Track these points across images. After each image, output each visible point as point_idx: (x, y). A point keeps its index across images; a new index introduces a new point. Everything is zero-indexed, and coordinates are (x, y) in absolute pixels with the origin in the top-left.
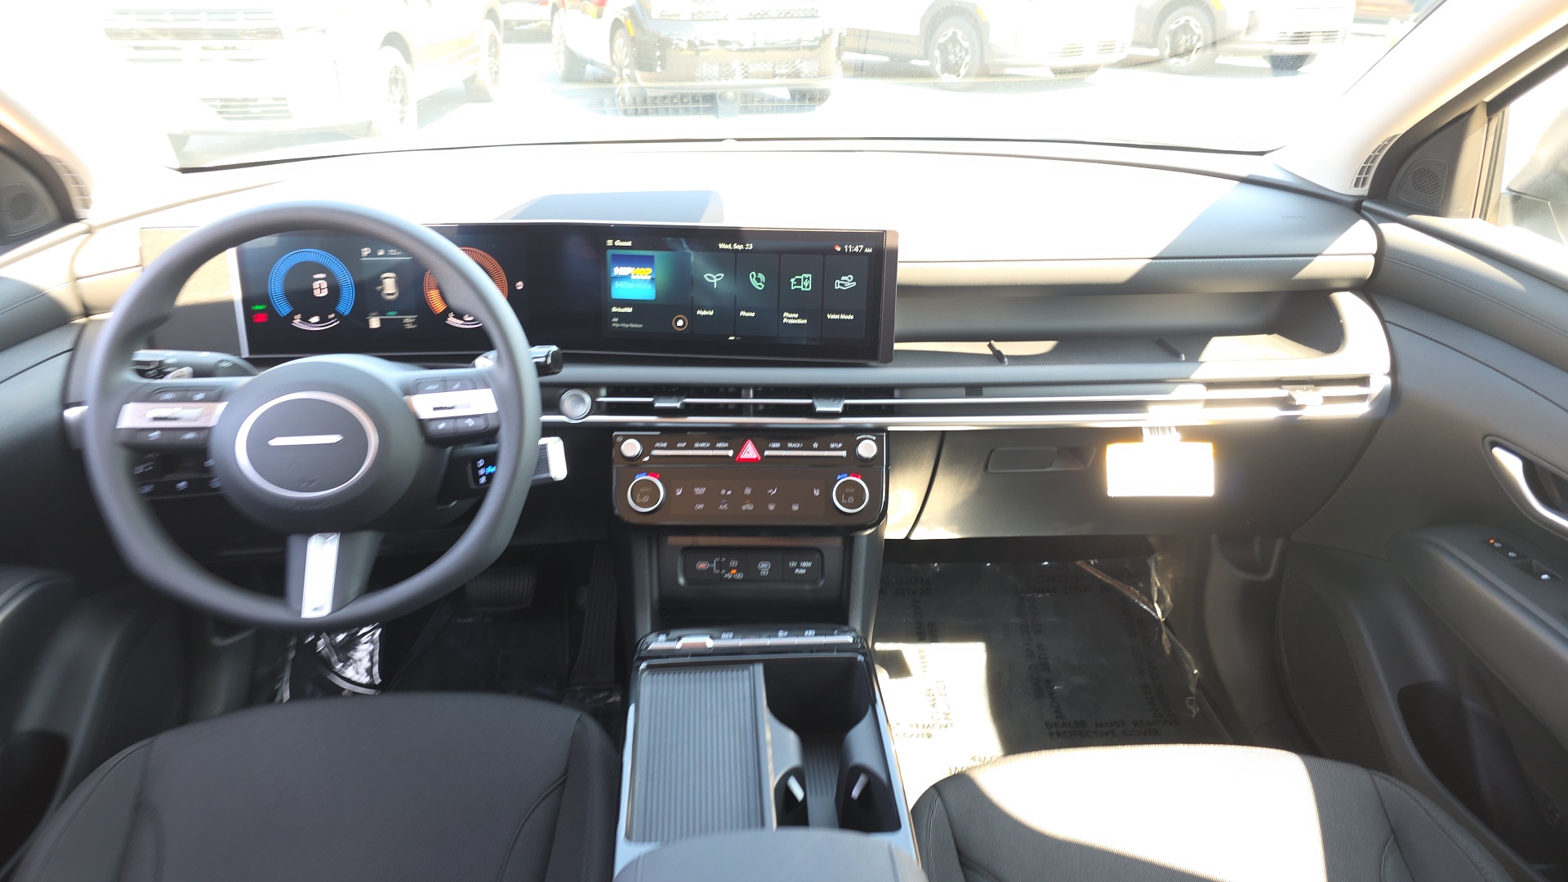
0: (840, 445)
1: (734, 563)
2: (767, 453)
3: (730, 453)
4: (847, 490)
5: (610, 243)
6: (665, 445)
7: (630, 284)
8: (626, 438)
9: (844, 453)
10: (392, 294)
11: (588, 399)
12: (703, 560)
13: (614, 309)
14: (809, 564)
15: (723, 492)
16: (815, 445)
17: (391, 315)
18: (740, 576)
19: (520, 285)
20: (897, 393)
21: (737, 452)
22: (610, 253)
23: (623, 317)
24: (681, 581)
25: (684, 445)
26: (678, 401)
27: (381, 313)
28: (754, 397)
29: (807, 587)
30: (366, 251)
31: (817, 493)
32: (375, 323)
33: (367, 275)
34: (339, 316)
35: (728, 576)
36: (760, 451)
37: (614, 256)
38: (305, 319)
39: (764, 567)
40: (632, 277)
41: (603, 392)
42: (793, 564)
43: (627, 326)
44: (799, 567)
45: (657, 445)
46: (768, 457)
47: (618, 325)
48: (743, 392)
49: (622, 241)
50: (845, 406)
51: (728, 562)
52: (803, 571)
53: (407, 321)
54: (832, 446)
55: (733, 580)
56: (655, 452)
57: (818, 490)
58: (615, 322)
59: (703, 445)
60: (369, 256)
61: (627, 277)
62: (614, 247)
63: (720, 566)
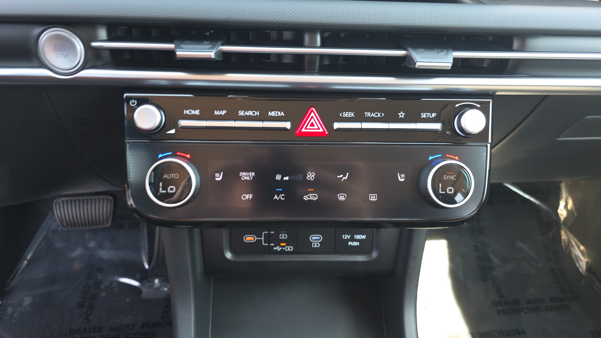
0: (434, 115)
1: (283, 236)
2: (336, 125)
3: (288, 125)
4: (445, 177)
6: (197, 112)
8: (142, 102)
9: (437, 126)
11: (79, 46)
12: (250, 233)
14: (364, 237)
15: (278, 177)
16: (402, 115)
18: (290, 249)
20: (516, 44)
21: (298, 121)
24: (229, 255)
25: (223, 113)
26: (212, 48)
28: (323, 46)
29: (360, 258)
31: (401, 178)
35: (278, 249)
36: (327, 122)
39: (316, 240)
41: (102, 33)
42: (347, 237)
44: (353, 240)
45: (187, 112)
46: (339, 130)
48: (307, 38)
50: (455, 60)
51: (277, 235)
52: (356, 244)
54: (424, 115)
55: (283, 252)
56: (183, 123)
57: (403, 175)
59: (250, 113)
63: (268, 239)
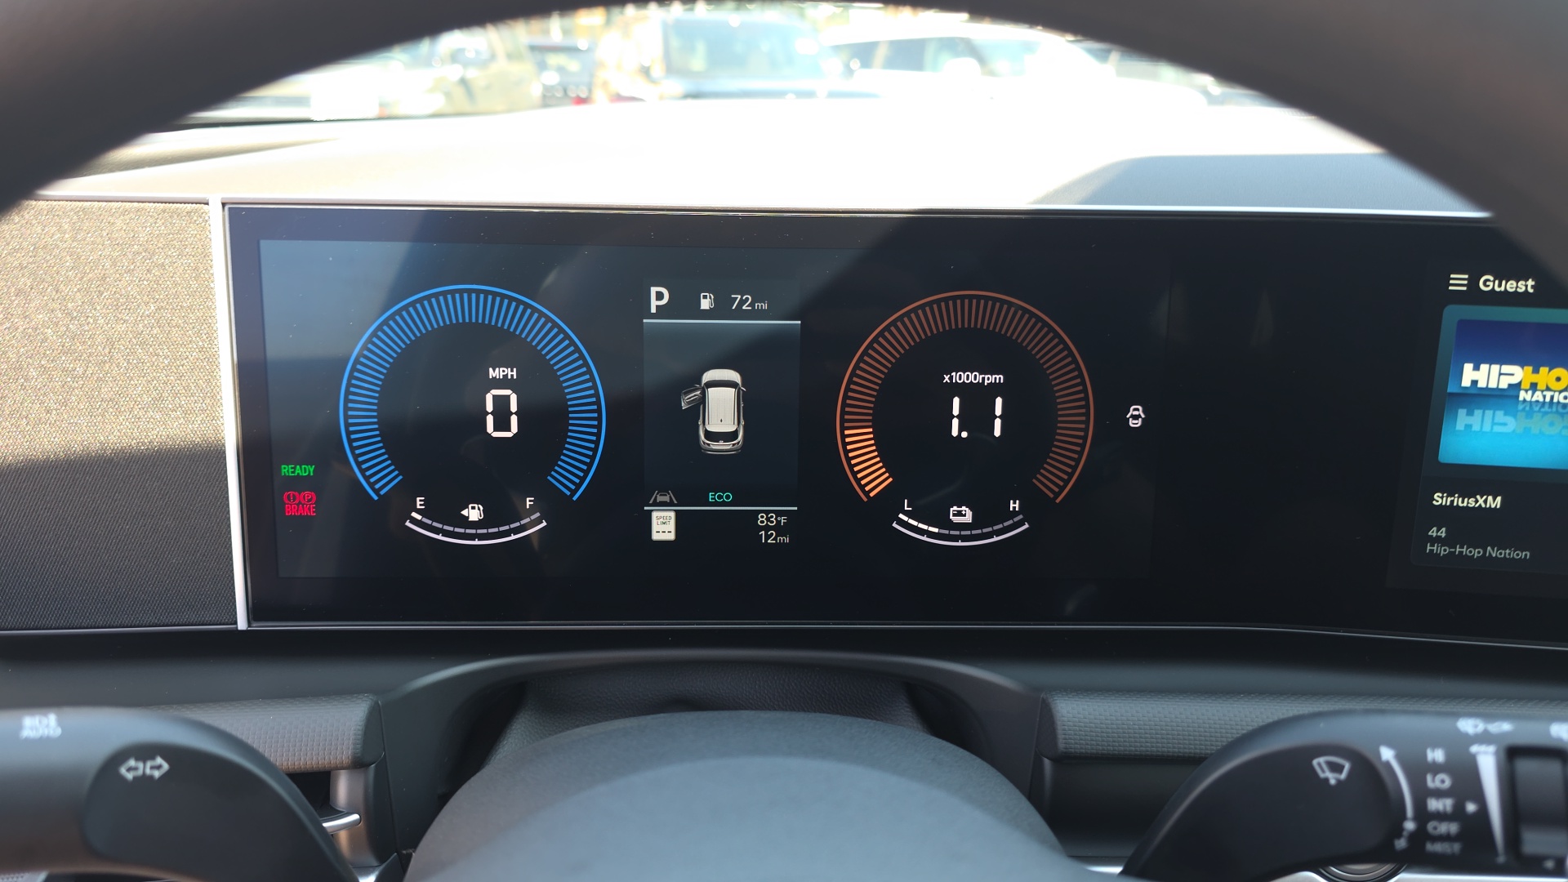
5: (1458, 282)
7: (1510, 420)
10: (730, 436)
13: (1439, 499)
17: (719, 502)
19: (1136, 417)
22: (1452, 315)
23: (1464, 524)
27: (684, 495)
30: (658, 297)
32: (663, 526)
33: (655, 372)
34: (552, 503)
37: (1464, 326)
38: (446, 511)
40: (1522, 395)
43: (1476, 553)
47: (1443, 551)
49: (1500, 277)
53: (762, 520)
58: (1438, 539)
60: (662, 312)
61: (1506, 397)
62: (1473, 295)
